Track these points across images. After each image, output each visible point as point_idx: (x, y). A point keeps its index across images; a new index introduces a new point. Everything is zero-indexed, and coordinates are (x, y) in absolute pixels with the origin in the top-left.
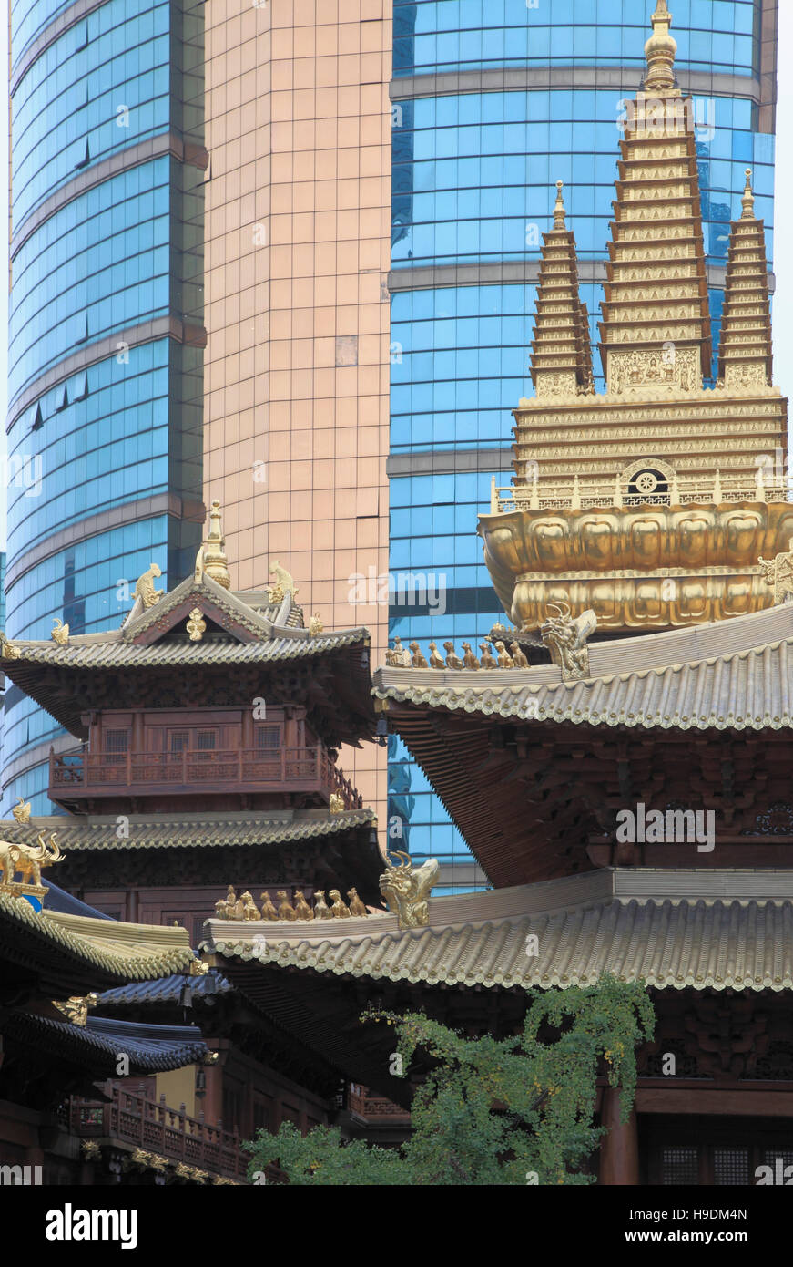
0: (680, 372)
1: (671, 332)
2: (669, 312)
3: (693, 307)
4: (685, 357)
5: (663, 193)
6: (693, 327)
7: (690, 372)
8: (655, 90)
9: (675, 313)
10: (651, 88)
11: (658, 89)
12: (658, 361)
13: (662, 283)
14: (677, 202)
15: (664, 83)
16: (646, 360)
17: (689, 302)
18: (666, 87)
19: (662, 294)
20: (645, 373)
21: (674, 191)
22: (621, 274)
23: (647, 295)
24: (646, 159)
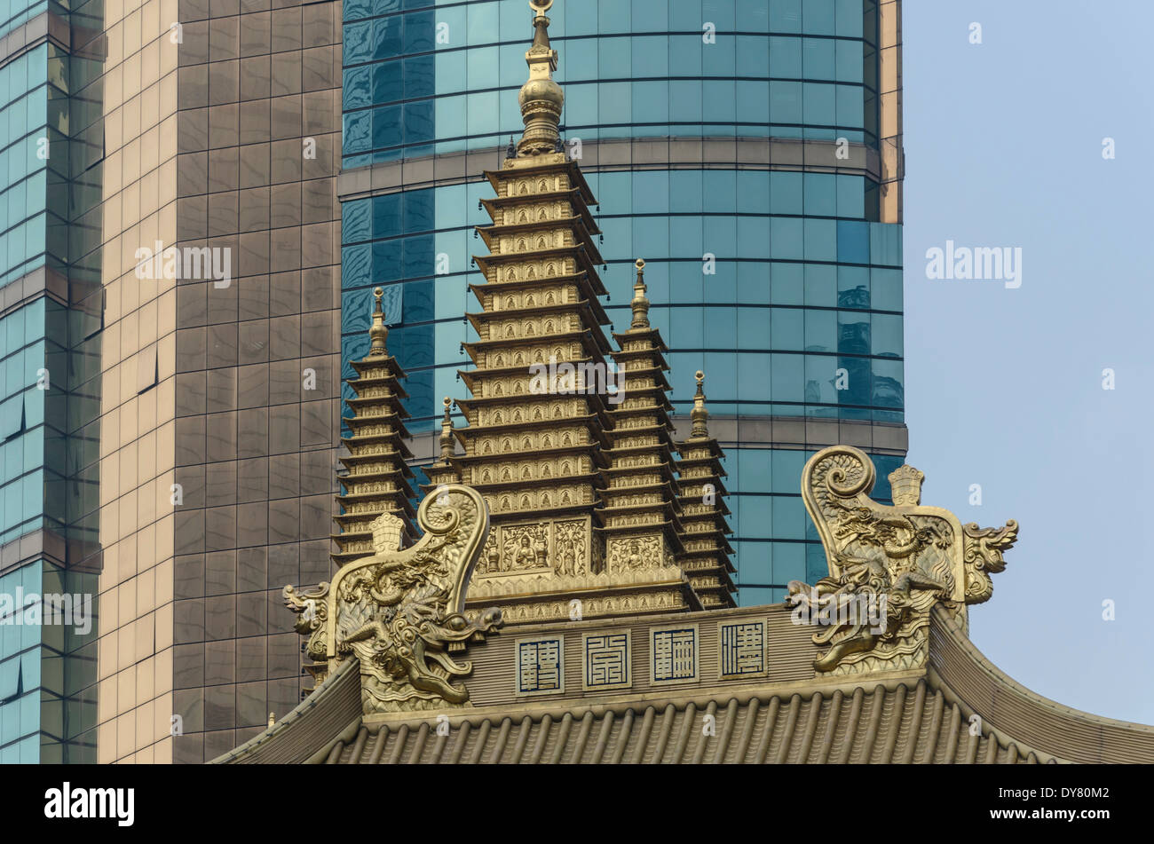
0: (563, 555)
1: (550, 497)
2: (547, 468)
3: (580, 460)
4: (570, 532)
5: (540, 300)
6: (580, 489)
7: (577, 553)
8: (530, 155)
9: (556, 469)
10: (526, 153)
11: (535, 154)
12: (532, 539)
13: (537, 428)
14: (559, 311)
15: (541, 145)
16: (515, 539)
17: (575, 452)
18: (545, 151)
19: (537, 442)
20: (514, 557)
21: (554, 296)
22: (480, 418)
23: (516, 445)
24: (517, 251)
